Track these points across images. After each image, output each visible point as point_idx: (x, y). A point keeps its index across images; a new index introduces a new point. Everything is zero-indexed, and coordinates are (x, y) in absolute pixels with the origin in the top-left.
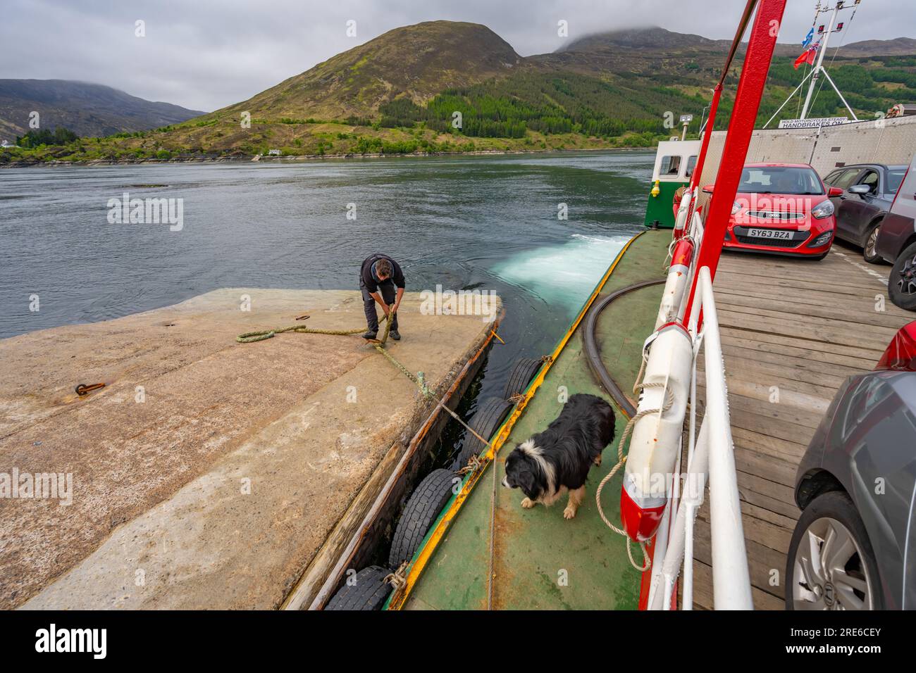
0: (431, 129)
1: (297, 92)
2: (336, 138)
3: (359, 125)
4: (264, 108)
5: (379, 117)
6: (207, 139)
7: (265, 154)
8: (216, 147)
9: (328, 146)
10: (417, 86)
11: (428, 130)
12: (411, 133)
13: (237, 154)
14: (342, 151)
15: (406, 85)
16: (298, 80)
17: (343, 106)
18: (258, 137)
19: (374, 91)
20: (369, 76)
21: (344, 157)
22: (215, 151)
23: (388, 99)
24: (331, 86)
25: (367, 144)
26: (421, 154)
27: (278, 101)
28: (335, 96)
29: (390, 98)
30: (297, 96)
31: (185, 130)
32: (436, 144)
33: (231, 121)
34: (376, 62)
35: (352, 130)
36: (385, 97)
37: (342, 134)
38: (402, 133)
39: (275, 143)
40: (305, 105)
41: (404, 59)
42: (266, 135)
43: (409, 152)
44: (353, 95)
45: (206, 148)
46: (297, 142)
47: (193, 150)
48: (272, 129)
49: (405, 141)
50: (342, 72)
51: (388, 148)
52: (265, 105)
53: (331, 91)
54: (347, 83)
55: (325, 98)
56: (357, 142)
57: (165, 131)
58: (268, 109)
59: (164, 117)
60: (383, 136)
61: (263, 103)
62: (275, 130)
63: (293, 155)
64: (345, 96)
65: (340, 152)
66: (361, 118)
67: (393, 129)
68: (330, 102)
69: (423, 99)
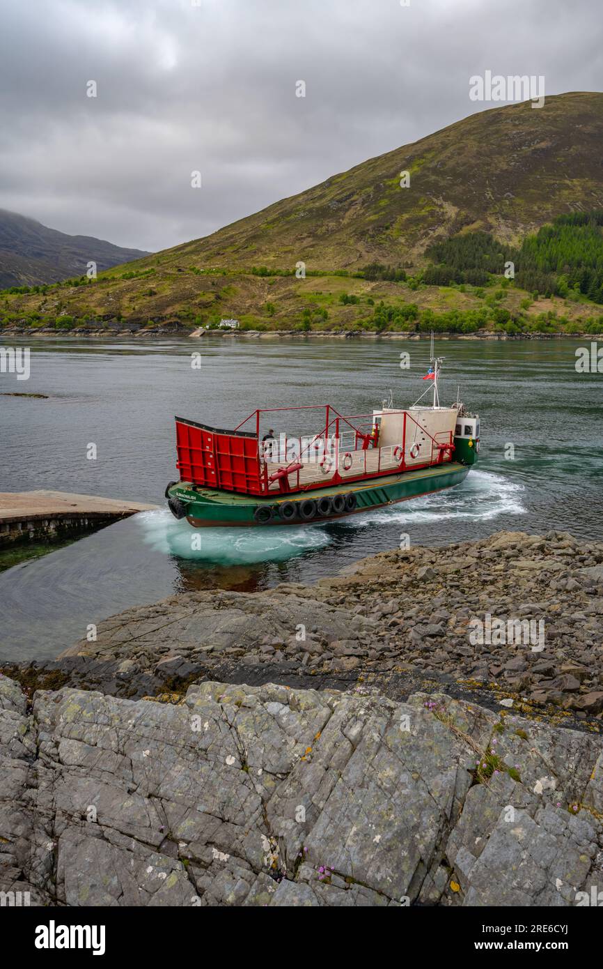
0: (523, 288)
1: (288, 222)
2: (337, 301)
3: (384, 279)
4: (230, 249)
5: (424, 266)
6: (132, 300)
7: (213, 327)
8: (142, 313)
9: (320, 316)
10: (506, 210)
11: (516, 290)
12: (480, 295)
13: (170, 324)
14: (341, 326)
15: (485, 209)
16: (293, 203)
17: (361, 246)
18: (210, 297)
19: (423, 219)
20: (417, 195)
21: (343, 336)
22: (139, 319)
23: (446, 233)
24: (348, 214)
25: (390, 315)
26: (491, 336)
27: (254, 238)
28: (348, 231)
29: (451, 232)
30: (287, 230)
31: (104, 285)
32: (526, 317)
33: (173, 271)
34: (435, 171)
35: (369, 289)
36: (441, 231)
37: (349, 295)
38: (462, 295)
39: (233, 308)
40: (297, 245)
41: (489, 164)
42: (221, 294)
43: (469, 331)
44: (381, 227)
45: (126, 314)
46: (271, 309)
47: (107, 317)
48: (233, 285)
49: (464, 310)
50: (370, 190)
51: (427, 322)
52: (232, 244)
53: (345, 221)
54: (376, 208)
55: (333, 232)
56: (373, 309)
57: (76, 285)
58: (236, 252)
59: (81, 259)
60: (424, 301)
61: (231, 241)
62: (237, 287)
63: (258, 329)
64: (368, 230)
65: (339, 328)
66: (389, 267)
67: (446, 288)
68: (340, 239)
69: (517, 233)
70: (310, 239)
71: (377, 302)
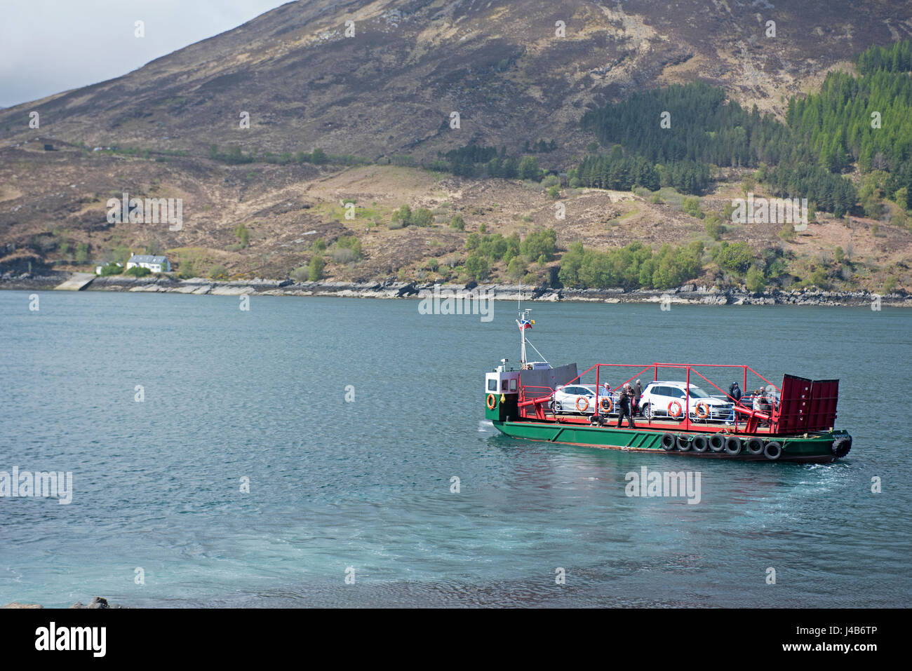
2: (389, 221)
3: (492, 175)
7: (113, 269)
13: (16, 263)
15: (713, 32)
26: (710, 296)
29: (638, 78)
35: (458, 195)
36: (617, 74)
38: (656, 211)
40: (312, 98)
43: (666, 285)
46: (240, 231)
56: (464, 238)
60: (574, 220)
64: (464, 72)
65: (385, 276)
66: (504, 149)
67: (621, 194)
68: (404, 89)
69: (778, 82)
70: (341, 87)
71: (473, 224)
